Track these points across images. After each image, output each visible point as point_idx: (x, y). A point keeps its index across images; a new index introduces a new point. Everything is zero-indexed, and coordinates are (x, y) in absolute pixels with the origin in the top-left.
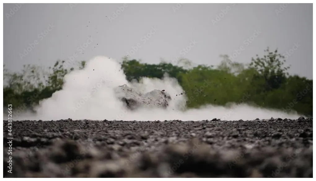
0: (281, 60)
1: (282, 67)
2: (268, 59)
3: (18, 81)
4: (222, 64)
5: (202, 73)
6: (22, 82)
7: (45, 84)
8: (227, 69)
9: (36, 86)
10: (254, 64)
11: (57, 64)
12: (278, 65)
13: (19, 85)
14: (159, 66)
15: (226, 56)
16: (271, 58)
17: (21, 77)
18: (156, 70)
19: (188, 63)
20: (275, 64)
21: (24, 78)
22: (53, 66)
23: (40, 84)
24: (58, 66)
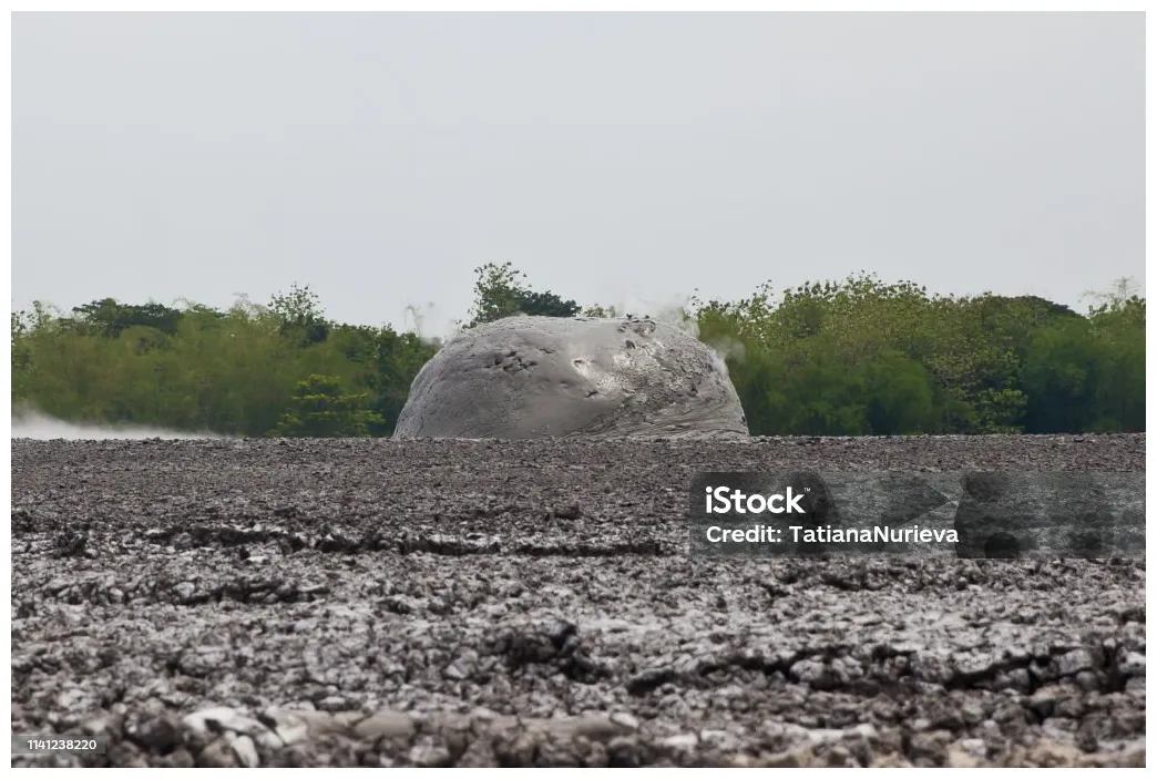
0: (313, 300)
1: (314, 309)
2: (295, 298)
4: (237, 305)
8: (242, 313)
10: (275, 305)
12: (308, 307)
14: (145, 308)
15: (244, 295)
16: (299, 297)
18: (139, 313)
20: (303, 306)
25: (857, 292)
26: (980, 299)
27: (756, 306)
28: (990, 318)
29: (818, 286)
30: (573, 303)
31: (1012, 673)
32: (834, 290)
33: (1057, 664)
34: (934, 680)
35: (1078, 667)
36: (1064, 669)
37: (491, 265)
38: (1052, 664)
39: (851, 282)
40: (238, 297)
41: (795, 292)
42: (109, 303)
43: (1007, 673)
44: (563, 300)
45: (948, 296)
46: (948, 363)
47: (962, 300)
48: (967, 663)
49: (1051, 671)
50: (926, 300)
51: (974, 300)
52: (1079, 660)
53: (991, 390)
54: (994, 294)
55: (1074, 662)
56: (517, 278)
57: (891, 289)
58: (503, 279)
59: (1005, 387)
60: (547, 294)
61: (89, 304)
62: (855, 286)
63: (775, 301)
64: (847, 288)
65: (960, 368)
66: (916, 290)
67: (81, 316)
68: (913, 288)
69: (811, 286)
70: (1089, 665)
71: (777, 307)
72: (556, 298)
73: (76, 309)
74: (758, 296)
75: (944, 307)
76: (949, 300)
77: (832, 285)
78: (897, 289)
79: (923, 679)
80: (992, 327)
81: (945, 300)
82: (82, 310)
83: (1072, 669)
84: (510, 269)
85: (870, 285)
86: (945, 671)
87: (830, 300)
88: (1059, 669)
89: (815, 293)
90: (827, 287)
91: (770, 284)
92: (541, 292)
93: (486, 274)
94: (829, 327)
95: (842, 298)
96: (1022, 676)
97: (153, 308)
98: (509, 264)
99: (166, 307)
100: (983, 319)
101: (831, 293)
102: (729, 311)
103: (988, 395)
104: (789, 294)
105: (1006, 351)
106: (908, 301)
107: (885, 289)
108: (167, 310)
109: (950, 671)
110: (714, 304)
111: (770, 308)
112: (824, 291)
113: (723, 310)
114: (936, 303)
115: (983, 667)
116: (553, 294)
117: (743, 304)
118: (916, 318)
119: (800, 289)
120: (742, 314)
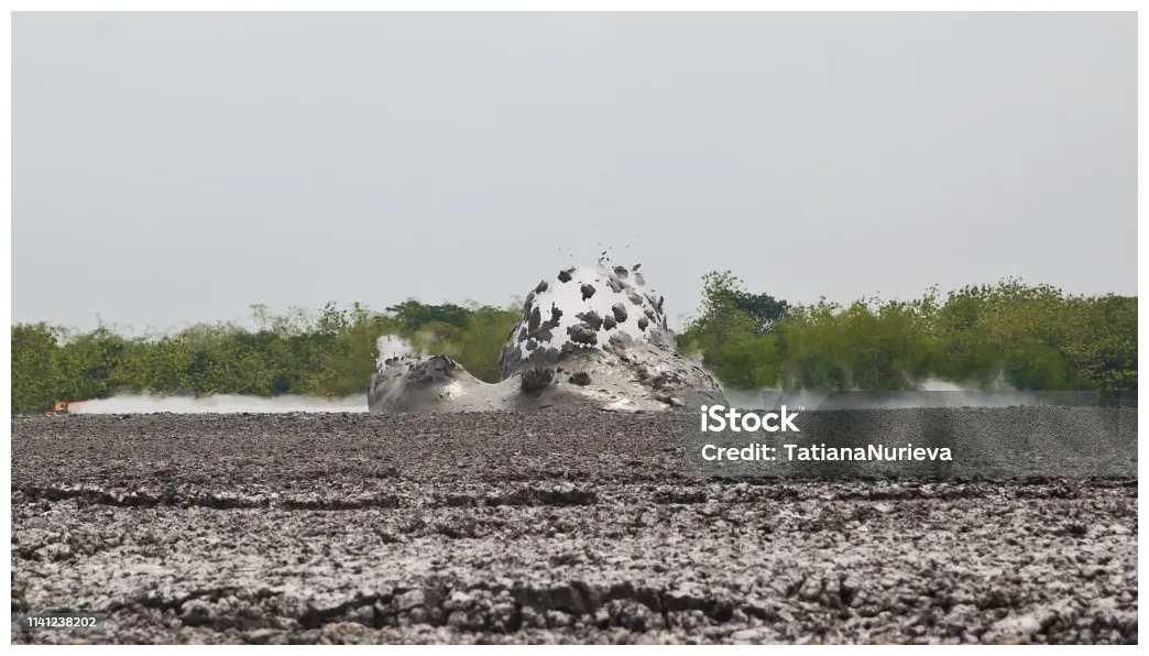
3: (283, 324)
5: (488, 316)
6: (288, 325)
7: (315, 329)
9: (304, 331)
11: (329, 305)
13: (284, 329)
14: (442, 308)
17: (287, 320)
18: (439, 312)
19: (474, 304)
21: (290, 321)
22: (323, 308)
23: (309, 328)
24: (330, 308)
25: (1006, 293)
26: (1105, 299)
27: (926, 305)
28: (1113, 314)
29: (976, 288)
30: (785, 302)
31: (360, 610)
32: (989, 292)
33: (397, 601)
34: (291, 615)
35: (413, 604)
36: (402, 606)
37: (715, 273)
38: (393, 602)
39: (1002, 285)
40: (513, 299)
41: (957, 293)
42: (413, 304)
43: (356, 609)
44: (777, 300)
45: (1079, 296)
46: (1078, 349)
47: (1090, 300)
48: (323, 602)
49: (391, 607)
50: (1061, 299)
51: (1099, 300)
52: (414, 598)
53: (1113, 371)
54: (1116, 294)
55: (410, 600)
56: (736, 283)
57: (1034, 290)
58: (724, 284)
59: (1125, 367)
60: (764, 296)
61: (399, 304)
62: (1005, 289)
63: (941, 301)
64: (999, 290)
65: (1088, 354)
66: (1054, 292)
67: (393, 314)
68: (1051, 290)
69: (970, 288)
70: (421, 602)
71: (943, 305)
72: (771, 298)
73: (388, 309)
74: (927, 297)
75: (1075, 305)
76: (1080, 299)
77: (987, 288)
78: (1038, 291)
79: (283, 615)
80: (1114, 321)
81: (1077, 299)
82: (393, 310)
83: (408, 606)
84: (730, 276)
85: (1017, 287)
86: (302, 608)
87: (985, 300)
88: (398, 606)
89: (974, 294)
90: (983, 289)
91: (937, 287)
92: (759, 294)
93: (711, 280)
94: (983, 321)
95: (995, 298)
96: (369, 612)
97: (448, 307)
98: (729, 272)
99: (459, 306)
100: (1107, 315)
101: (986, 294)
102: (904, 309)
103: (1111, 374)
104: (953, 296)
105: (1124, 340)
106: (1048, 299)
107: (1028, 291)
108: (460, 309)
109: (306, 608)
110: (894, 303)
111: (938, 305)
112: (981, 292)
113: (901, 307)
114: (1069, 301)
115: (335, 605)
116: (768, 295)
117: (917, 303)
118: (1053, 314)
119: (961, 291)
120: (916, 311)
